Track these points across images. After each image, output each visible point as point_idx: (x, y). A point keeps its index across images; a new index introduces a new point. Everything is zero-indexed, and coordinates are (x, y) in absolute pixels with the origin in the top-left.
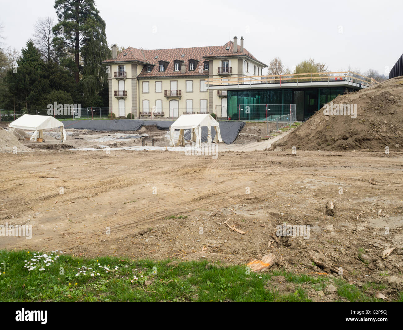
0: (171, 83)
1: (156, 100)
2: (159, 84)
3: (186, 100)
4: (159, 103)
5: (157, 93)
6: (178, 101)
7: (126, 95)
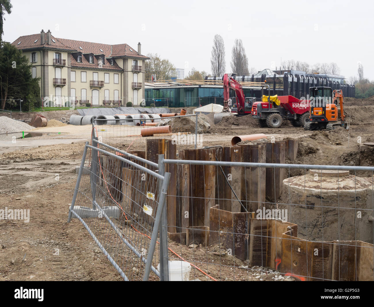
0: (93, 74)
1: (81, 89)
2: (84, 74)
3: (105, 90)
4: (84, 91)
5: (82, 82)
6: (99, 91)
7: (65, 83)
